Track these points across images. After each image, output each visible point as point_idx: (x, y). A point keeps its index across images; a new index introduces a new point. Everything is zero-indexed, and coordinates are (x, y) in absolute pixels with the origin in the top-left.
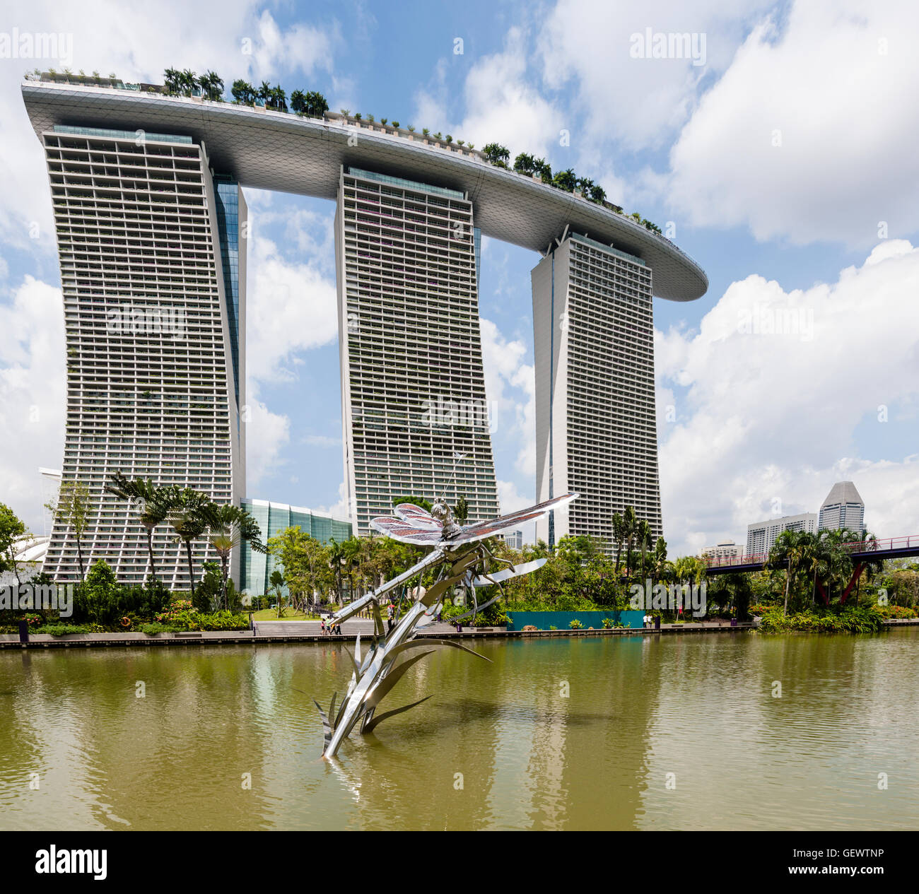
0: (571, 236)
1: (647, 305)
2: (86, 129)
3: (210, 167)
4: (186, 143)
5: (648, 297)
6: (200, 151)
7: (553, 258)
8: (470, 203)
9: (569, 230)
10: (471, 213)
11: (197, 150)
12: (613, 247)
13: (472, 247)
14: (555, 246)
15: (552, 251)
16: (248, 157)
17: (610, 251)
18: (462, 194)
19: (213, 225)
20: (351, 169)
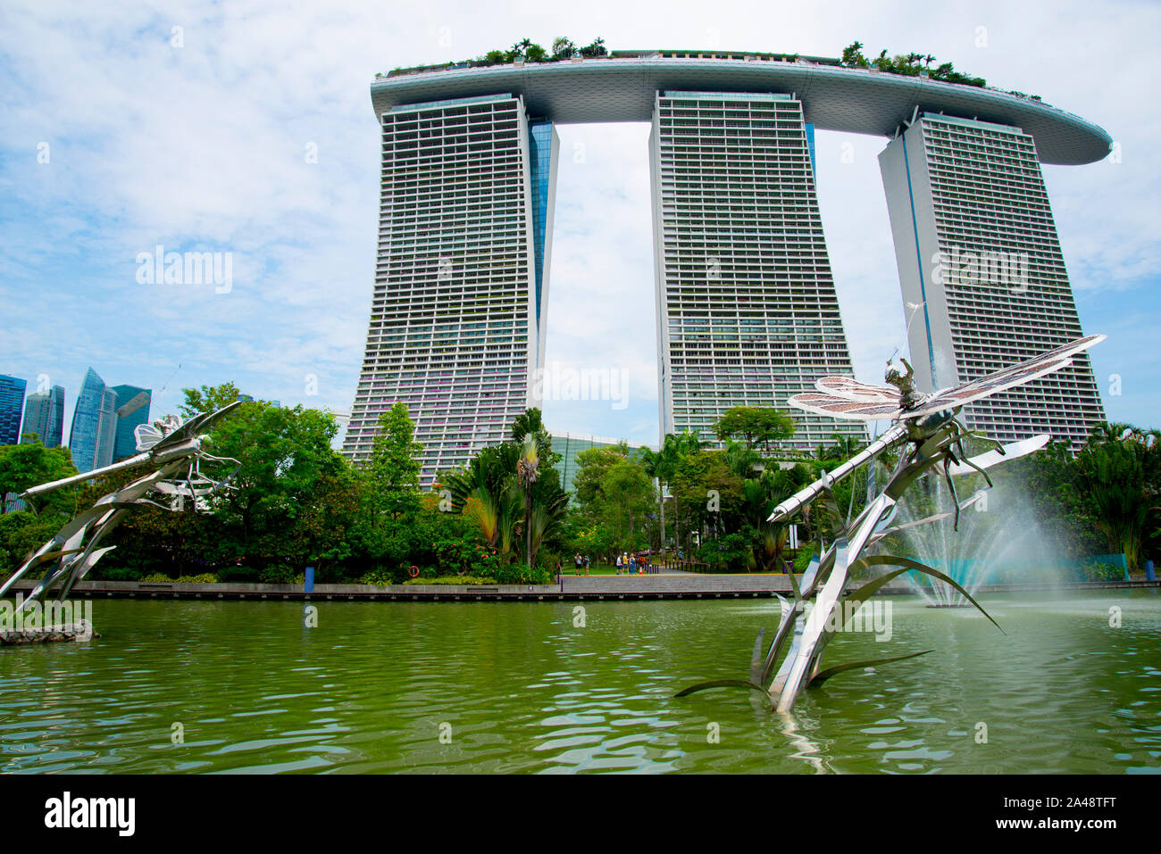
0: (923, 116)
1: (1035, 173)
2: (418, 105)
3: (526, 114)
4: (506, 98)
5: (1033, 164)
6: (518, 103)
7: (904, 139)
8: (799, 101)
9: (919, 111)
10: (801, 111)
11: (516, 102)
12: (978, 120)
13: (805, 141)
14: (904, 128)
15: (901, 132)
16: (562, 100)
17: (974, 124)
18: (789, 96)
19: (526, 162)
20: (667, 93)
